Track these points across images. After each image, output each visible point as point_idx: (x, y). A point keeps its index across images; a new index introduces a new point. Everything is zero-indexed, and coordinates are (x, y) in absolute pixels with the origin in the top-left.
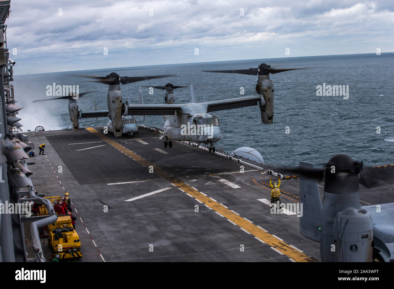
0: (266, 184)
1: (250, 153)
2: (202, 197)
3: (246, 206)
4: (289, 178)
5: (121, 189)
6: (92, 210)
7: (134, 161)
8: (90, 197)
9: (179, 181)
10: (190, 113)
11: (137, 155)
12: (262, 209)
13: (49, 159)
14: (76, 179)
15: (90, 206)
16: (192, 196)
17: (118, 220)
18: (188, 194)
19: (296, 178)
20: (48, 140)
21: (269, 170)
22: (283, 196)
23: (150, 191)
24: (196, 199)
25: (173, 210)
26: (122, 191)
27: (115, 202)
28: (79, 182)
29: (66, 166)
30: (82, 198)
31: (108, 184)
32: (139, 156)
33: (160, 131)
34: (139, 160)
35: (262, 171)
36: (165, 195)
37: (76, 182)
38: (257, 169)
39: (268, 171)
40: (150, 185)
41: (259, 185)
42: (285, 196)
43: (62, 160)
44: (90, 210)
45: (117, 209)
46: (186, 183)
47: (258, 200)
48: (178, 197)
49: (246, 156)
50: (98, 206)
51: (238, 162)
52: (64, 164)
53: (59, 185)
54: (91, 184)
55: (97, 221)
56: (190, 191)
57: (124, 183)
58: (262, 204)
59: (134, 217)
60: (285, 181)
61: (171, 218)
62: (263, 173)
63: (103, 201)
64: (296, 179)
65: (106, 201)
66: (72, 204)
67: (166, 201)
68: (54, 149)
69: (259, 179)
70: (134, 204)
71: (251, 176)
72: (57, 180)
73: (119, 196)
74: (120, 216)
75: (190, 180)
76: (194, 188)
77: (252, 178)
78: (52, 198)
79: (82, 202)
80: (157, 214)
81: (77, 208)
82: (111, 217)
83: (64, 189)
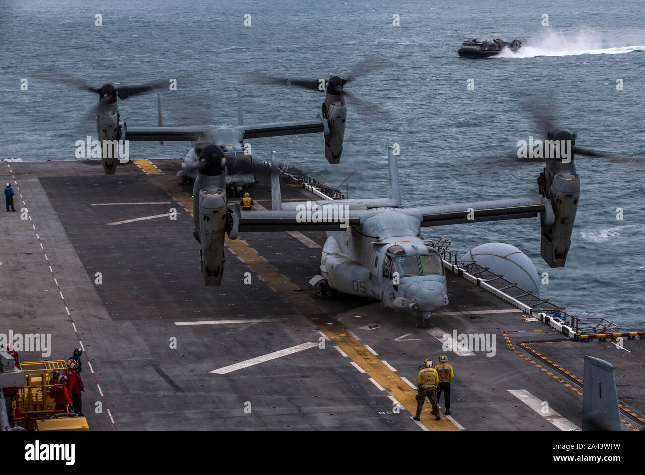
0: (534, 351)
1: (507, 257)
2: (385, 375)
3: (481, 406)
4: (588, 339)
5: (206, 340)
6: (135, 392)
7: (240, 262)
8: (134, 356)
9: (337, 327)
10: (379, 235)
11: (250, 247)
12: (515, 417)
13: (44, 243)
14: (104, 304)
15: (133, 381)
16: (362, 371)
17: (193, 422)
18: (354, 364)
19: (605, 341)
20: (45, 188)
21: (544, 315)
22: (567, 385)
23: (270, 351)
24: (370, 379)
25: (318, 405)
26: (207, 346)
27: (190, 374)
28: (110, 314)
29: (82, 265)
30: (115, 359)
31: (177, 324)
32: (252, 249)
33: (306, 184)
34: (252, 260)
35: (528, 313)
36: (302, 364)
37: (104, 313)
38: (518, 308)
39: (542, 315)
40: (272, 334)
41: (515, 351)
42: (573, 387)
43: (76, 248)
44: (131, 391)
45: (193, 394)
46: (352, 334)
47: (511, 391)
48: (332, 370)
49: (497, 267)
50: (151, 383)
51: (476, 283)
52: (78, 259)
53: (65, 319)
54: (137, 321)
55: (147, 421)
56: (360, 354)
57: (213, 323)
58: (519, 405)
59: (229, 418)
60: (578, 344)
61: (310, 425)
62: (529, 320)
63: (163, 370)
64: (603, 343)
65: (167, 368)
66: (93, 372)
67: (304, 379)
68: (56, 217)
69: (518, 336)
70: (232, 381)
71: (501, 326)
72: (60, 304)
73: (199, 358)
74: (198, 411)
75: (362, 326)
76: (370, 349)
77: (504, 332)
78: (47, 364)
79: (115, 367)
80: (280, 413)
81: (103, 385)
82: (178, 412)
83: (76, 331)
